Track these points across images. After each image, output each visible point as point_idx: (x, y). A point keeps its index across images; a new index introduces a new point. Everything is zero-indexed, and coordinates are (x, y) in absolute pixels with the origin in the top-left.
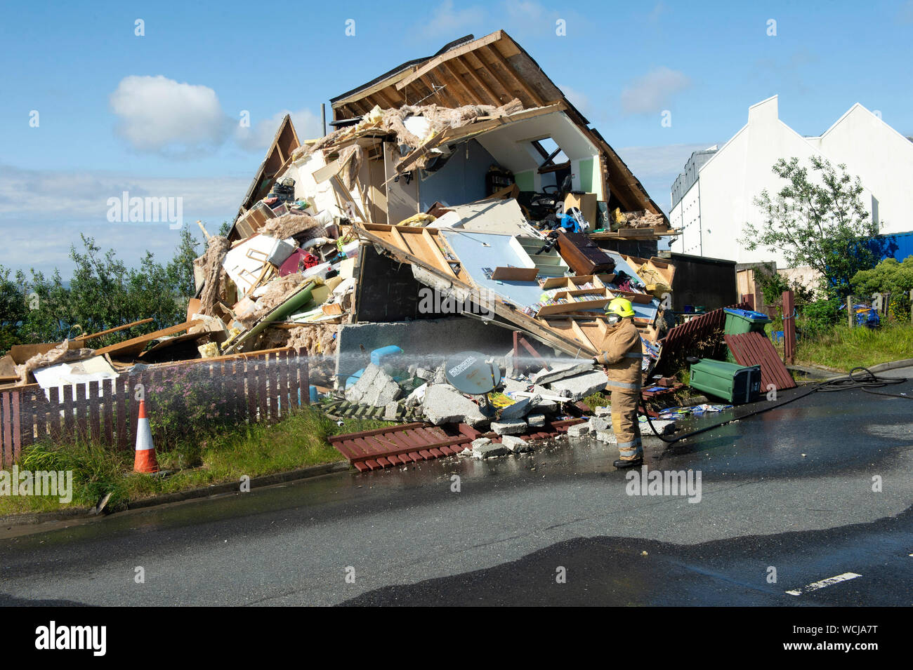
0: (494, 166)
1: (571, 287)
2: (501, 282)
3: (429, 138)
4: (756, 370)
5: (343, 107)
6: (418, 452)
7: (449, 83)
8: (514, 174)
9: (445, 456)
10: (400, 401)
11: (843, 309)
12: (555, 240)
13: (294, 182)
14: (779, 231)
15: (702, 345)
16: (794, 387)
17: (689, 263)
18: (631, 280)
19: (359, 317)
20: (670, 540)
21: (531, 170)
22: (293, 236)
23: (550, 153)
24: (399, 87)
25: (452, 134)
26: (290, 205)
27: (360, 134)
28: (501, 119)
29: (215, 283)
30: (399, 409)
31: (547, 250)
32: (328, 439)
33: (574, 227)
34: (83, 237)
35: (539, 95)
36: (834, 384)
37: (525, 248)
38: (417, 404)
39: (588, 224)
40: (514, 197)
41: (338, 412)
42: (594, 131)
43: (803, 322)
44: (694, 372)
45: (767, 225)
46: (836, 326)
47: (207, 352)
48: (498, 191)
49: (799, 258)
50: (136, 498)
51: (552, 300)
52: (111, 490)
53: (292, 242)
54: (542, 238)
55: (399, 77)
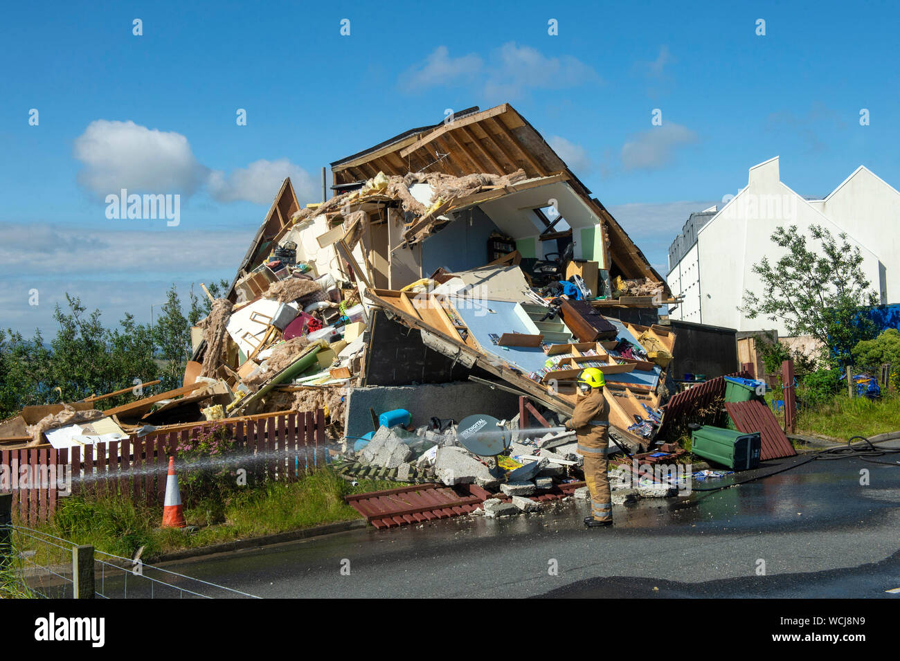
0: (495, 231)
1: (575, 353)
2: (507, 348)
3: (436, 206)
4: (756, 437)
5: (343, 171)
6: (432, 512)
7: (452, 151)
8: (515, 240)
9: (457, 515)
10: (411, 463)
11: (842, 379)
12: (558, 307)
13: (296, 245)
14: (779, 299)
15: (703, 412)
16: (794, 456)
17: (689, 331)
18: (633, 348)
19: (368, 381)
20: (678, 579)
21: (532, 236)
22: (296, 300)
23: (551, 221)
24: (403, 154)
25: (459, 203)
26: (292, 268)
27: (364, 200)
28: (506, 189)
29: (218, 346)
30: (411, 471)
31: (551, 317)
32: (346, 497)
33: (576, 294)
34: (68, 297)
35: (541, 165)
36: (833, 453)
37: (530, 315)
38: (428, 466)
39: (590, 291)
40: (516, 264)
41: (352, 473)
42: (596, 201)
43: (803, 391)
44: (695, 438)
45: (768, 294)
46: (836, 396)
47: (212, 414)
48: (500, 257)
49: (800, 326)
50: (167, 551)
51: (556, 366)
52: (144, 543)
53: (295, 305)
54: (546, 305)
55: (403, 144)
